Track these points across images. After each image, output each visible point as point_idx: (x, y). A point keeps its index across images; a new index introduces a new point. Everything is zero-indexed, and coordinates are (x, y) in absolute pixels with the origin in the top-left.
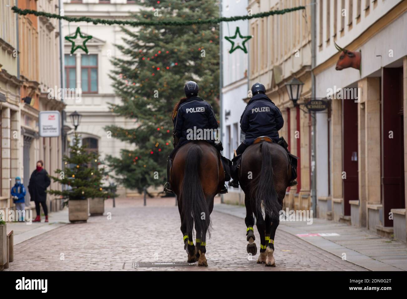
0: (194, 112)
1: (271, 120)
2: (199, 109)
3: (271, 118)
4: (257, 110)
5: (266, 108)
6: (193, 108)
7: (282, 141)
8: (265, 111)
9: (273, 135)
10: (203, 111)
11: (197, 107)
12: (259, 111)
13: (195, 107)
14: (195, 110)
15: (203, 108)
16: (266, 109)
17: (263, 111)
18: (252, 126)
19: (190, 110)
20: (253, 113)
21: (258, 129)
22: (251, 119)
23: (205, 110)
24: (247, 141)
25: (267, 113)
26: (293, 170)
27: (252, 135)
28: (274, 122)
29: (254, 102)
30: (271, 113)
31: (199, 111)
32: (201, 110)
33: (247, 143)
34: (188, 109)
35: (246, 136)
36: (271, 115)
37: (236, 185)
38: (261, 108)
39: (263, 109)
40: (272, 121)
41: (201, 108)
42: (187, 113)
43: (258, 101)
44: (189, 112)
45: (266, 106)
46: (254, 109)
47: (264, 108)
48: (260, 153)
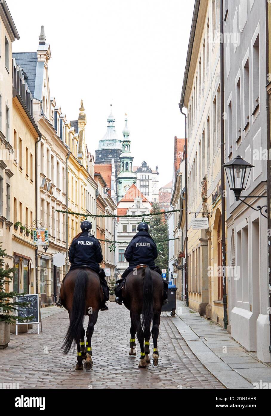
0: (84, 244)
1: (150, 253)
2: (88, 243)
3: (150, 252)
4: (140, 245)
5: (147, 243)
6: (84, 241)
7: (157, 269)
8: (146, 246)
9: (151, 264)
10: (91, 245)
11: (87, 241)
12: (142, 246)
13: (85, 241)
14: (85, 243)
15: (91, 242)
16: (147, 245)
17: (145, 246)
18: (135, 257)
19: (81, 242)
20: (137, 246)
21: (139, 259)
22: (135, 251)
23: (93, 244)
24: (130, 268)
25: (147, 248)
26: (165, 292)
27: (134, 264)
28: (152, 255)
29: (138, 238)
30: (150, 248)
31: (87, 244)
32: (90, 243)
33: (130, 269)
34: (80, 241)
35: (129, 264)
36: (151, 249)
37: (120, 302)
38: (144, 243)
39: (144, 244)
40: (151, 255)
41: (90, 242)
42: (78, 244)
43: (141, 237)
44: (80, 244)
45: (147, 242)
46: (138, 243)
47: (146, 243)
48: (142, 277)
